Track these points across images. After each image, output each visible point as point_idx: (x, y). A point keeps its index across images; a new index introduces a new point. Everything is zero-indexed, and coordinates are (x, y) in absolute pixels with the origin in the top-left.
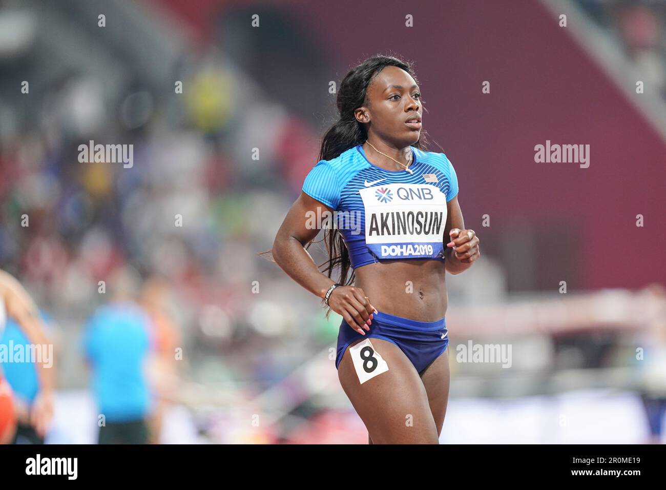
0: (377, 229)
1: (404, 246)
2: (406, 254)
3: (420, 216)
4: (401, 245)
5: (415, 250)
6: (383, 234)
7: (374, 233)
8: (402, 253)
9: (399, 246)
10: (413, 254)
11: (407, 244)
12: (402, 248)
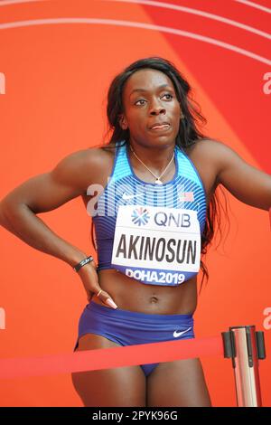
0: (124, 251)
1: (149, 272)
2: (150, 280)
3: (172, 243)
4: (146, 270)
5: (159, 277)
6: (130, 257)
7: (121, 254)
8: (145, 278)
9: (143, 272)
10: (157, 281)
11: (151, 270)
12: (146, 273)
